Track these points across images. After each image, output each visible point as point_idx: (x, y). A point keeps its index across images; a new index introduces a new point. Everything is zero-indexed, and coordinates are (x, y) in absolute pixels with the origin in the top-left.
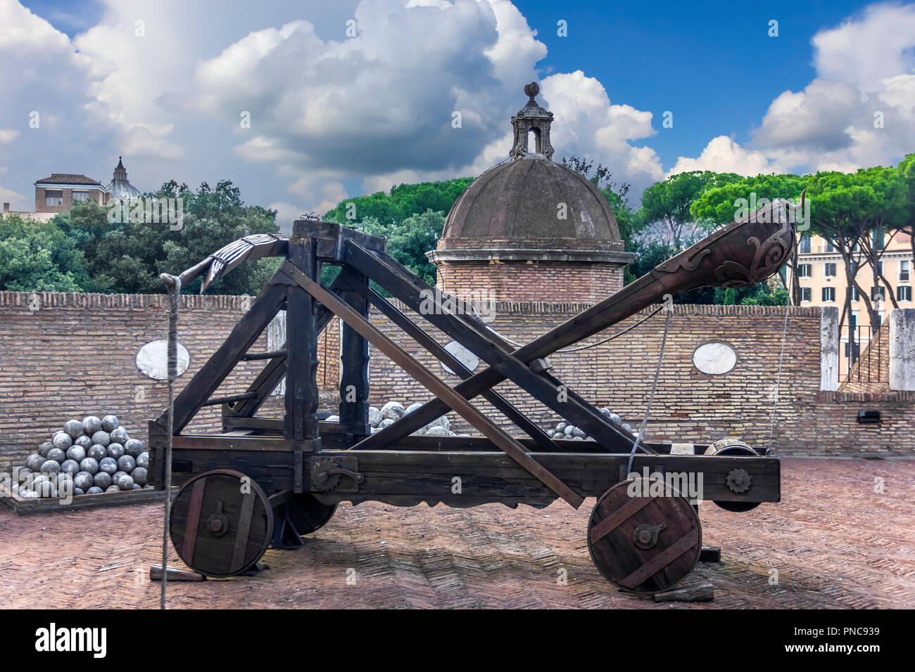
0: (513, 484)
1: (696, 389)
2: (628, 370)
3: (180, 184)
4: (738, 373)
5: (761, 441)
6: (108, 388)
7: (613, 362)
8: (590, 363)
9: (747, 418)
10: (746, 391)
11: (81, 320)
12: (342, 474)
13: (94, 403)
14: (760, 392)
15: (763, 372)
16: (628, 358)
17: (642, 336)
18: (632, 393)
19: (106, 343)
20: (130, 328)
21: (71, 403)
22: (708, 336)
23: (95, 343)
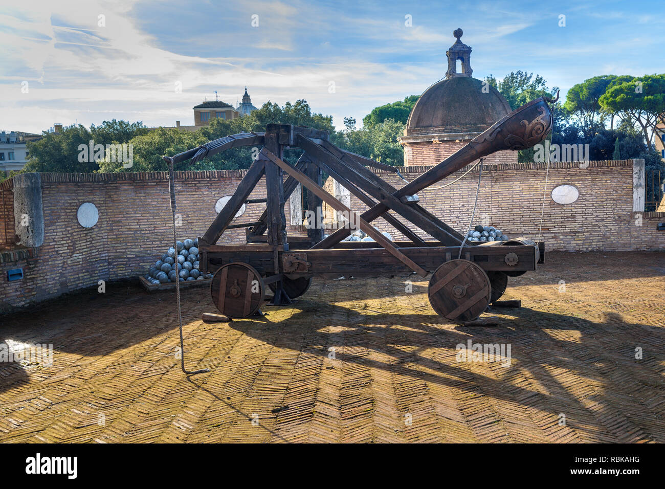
0: (389, 265)
1: (553, 213)
2: (511, 203)
3: (273, 104)
4: (579, 203)
5: (595, 243)
6: (201, 224)
7: (501, 199)
8: (487, 200)
9: (586, 230)
10: (585, 213)
11: (182, 186)
12: (299, 263)
13: (193, 232)
14: (594, 214)
15: (596, 201)
16: (511, 196)
17: (519, 182)
18: (514, 217)
19: (198, 198)
20: (210, 190)
21: (181, 233)
22: (560, 181)
23: (192, 199)
